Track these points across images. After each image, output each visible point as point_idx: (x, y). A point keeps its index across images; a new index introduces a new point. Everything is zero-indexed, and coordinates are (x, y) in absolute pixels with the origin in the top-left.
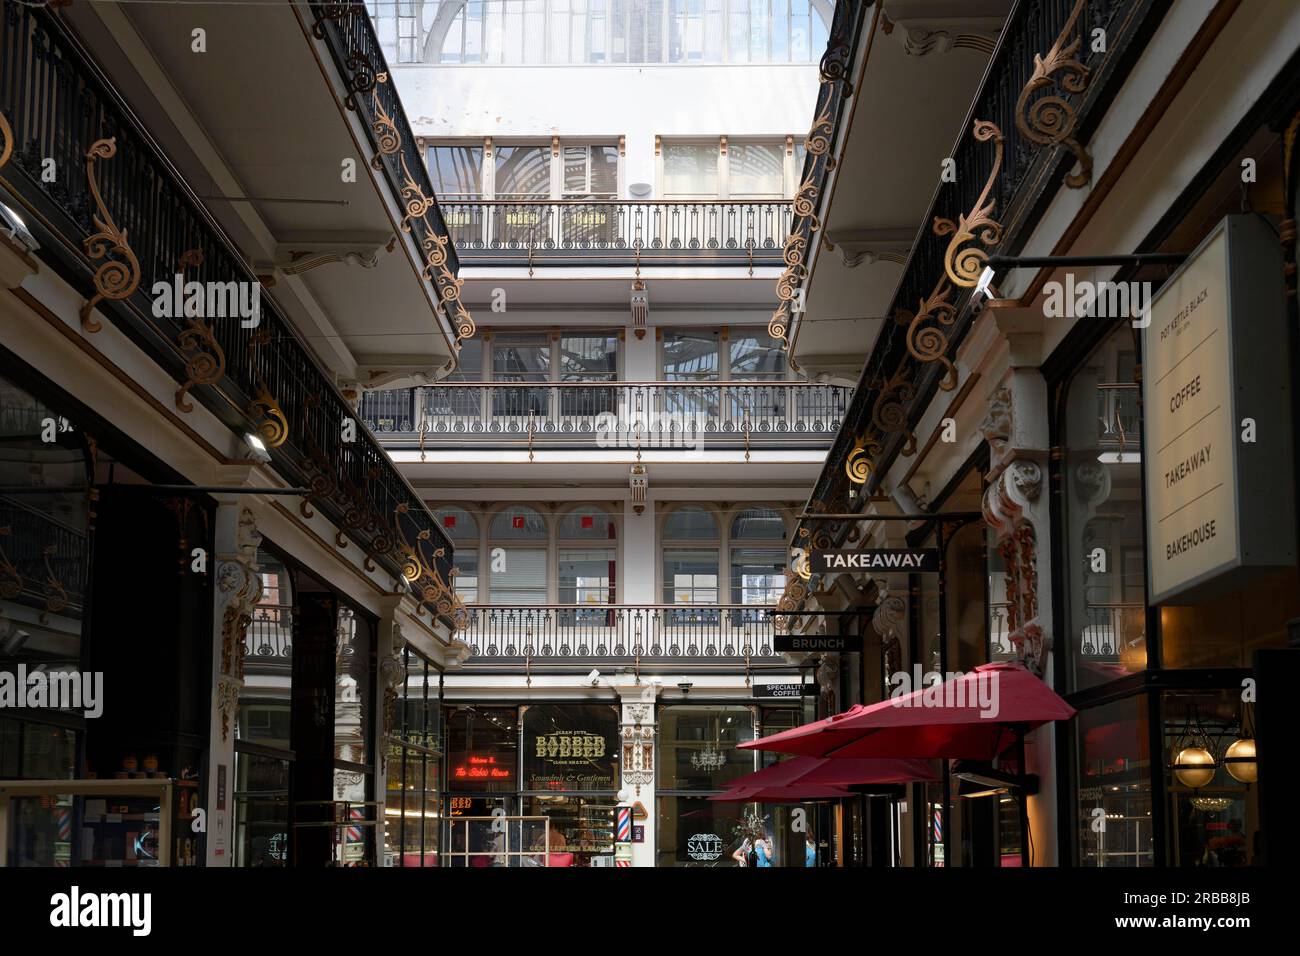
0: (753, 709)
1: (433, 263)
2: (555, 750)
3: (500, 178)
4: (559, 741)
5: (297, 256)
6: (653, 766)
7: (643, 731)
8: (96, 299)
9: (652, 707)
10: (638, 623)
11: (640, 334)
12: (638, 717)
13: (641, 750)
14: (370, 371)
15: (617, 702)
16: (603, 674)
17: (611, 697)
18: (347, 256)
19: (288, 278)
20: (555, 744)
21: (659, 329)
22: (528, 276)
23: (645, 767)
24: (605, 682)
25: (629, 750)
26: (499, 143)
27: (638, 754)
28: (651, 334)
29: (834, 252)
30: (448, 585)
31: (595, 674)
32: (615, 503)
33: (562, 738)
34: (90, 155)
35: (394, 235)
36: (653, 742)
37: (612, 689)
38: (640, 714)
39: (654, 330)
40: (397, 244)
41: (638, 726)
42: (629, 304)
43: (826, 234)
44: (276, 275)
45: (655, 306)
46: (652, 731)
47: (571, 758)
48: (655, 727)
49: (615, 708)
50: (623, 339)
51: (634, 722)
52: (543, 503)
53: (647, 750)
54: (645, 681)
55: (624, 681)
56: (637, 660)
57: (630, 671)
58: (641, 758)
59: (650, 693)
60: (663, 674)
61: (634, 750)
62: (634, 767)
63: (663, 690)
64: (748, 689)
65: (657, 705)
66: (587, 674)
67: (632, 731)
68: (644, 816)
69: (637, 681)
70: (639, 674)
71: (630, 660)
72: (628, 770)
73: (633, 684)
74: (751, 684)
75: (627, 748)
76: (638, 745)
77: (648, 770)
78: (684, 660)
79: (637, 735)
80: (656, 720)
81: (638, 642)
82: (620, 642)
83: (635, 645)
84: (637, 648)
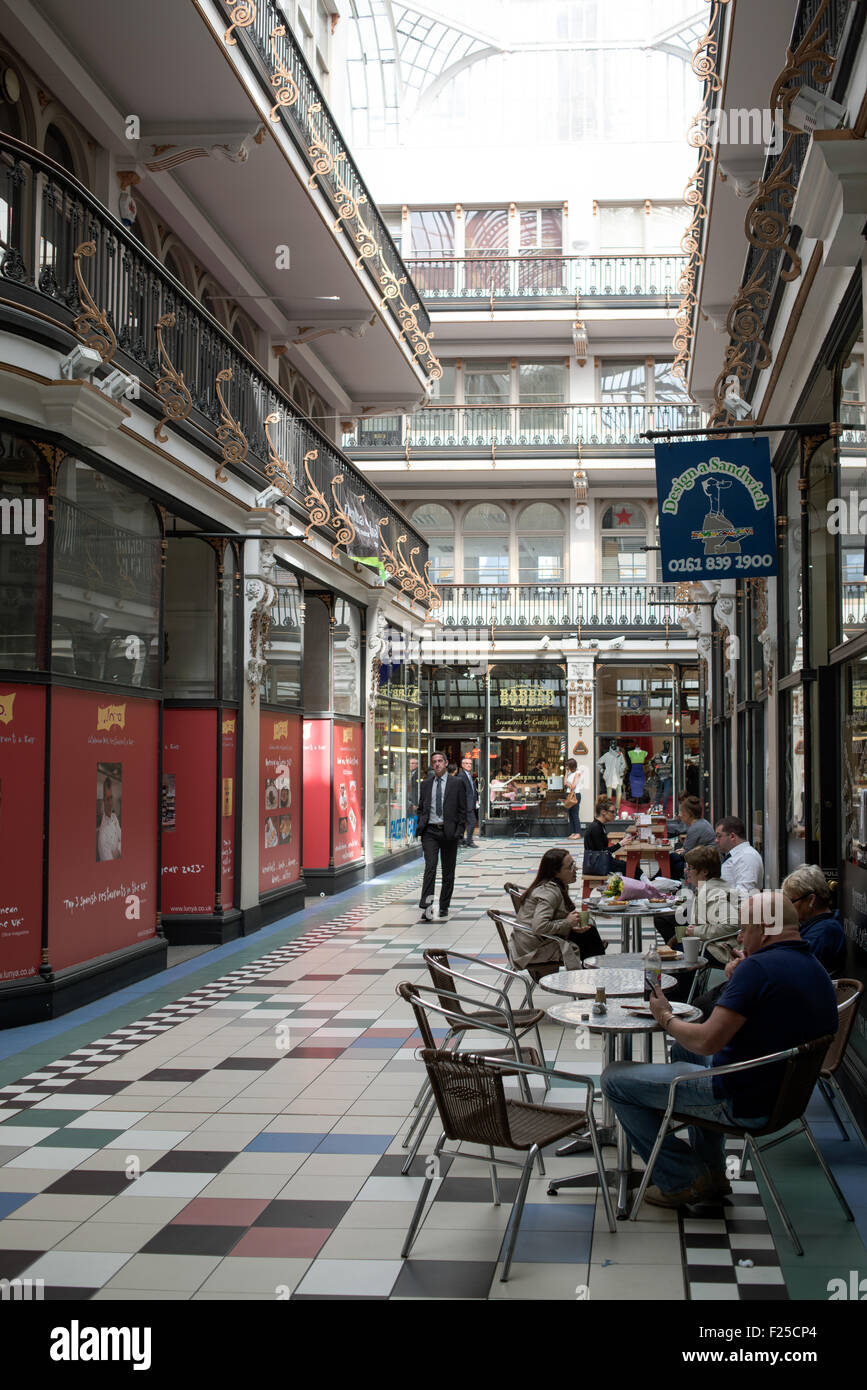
0: (672, 667)
1: (406, 328)
2: (516, 700)
3: (470, 232)
4: (518, 693)
5: (302, 331)
6: (592, 712)
7: (584, 685)
8: (165, 420)
9: (591, 666)
10: (580, 598)
11: (582, 363)
12: (581, 673)
13: (583, 700)
14: (363, 407)
15: (564, 661)
16: (552, 639)
17: (558, 657)
18: (340, 329)
19: (299, 347)
20: (516, 695)
21: (597, 358)
22: (490, 319)
23: (586, 714)
24: (555, 645)
25: (573, 699)
26: (467, 208)
27: (580, 703)
28: (591, 363)
29: (708, 321)
30: (423, 574)
31: (546, 639)
32: (563, 500)
33: (520, 691)
34: (158, 325)
35: (375, 313)
36: (592, 693)
37: (560, 651)
38: (581, 671)
39: (593, 360)
40: (377, 319)
41: (580, 681)
42: (572, 338)
43: (702, 309)
44: (288, 345)
45: (593, 340)
46: (591, 685)
47: (528, 707)
48: (594, 681)
49: (563, 667)
50: (568, 366)
51: (577, 678)
52: (506, 501)
53: (587, 699)
54: (586, 644)
55: (569, 644)
56: (580, 628)
57: (573, 637)
58: (583, 706)
59: (590, 654)
60: (600, 639)
61: (578, 700)
62: (577, 713)
63: (600, 652)
64: (667, 651)
65: (595, 664)
66: (540, 639)
67: (577, 685)
68: (585, 752)
69: (579, 644)
70: (581, 638)
71: (574, 628)
72: (573, 716)
73: (576, 647)
74: (670, 647)
75: (571, 698)
76: (580, 696)
77: (588, 716)
78: (617, 627)
79: (580, 688)
80: (595, 675)
81: (580, 614)
82: (566, 613)
83: (578, 616)
84: (579, 619)
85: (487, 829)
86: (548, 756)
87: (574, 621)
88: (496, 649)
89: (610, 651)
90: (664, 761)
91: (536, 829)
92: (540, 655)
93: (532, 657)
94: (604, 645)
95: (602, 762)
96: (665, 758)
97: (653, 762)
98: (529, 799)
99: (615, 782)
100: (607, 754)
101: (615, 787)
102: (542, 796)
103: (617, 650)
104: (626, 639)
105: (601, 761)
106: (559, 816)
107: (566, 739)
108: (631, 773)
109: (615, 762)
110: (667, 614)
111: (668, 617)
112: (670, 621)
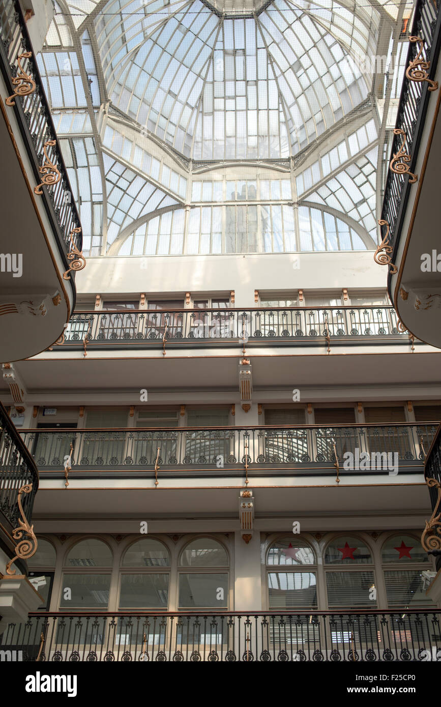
11: (247, 408)
21: (260, 405)
22: (162, 356)
28: (255, 409)
32: (228, 534)
39: (257, 407)
45: (257, 387)
50: (233, 413)
52: (168, 535)
81: (248, 649)
82: (231, 649)
83: (245, 651)
84: (247, 654)
87: (239, 657)
110: (353, 647)
111: (354, 652)
112: (357, 658)
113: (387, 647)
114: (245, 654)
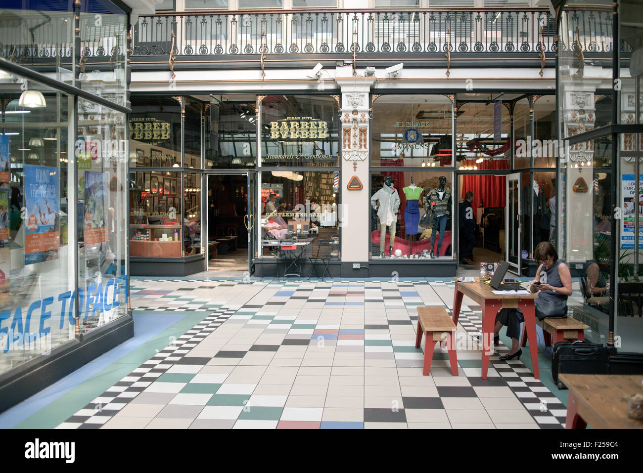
0: (451, 97)
6: (368, 146)
7: (359, 117)
9: (367, 95)
10: (355, 24)
12: (355, 104)
13: (358, 132)
15: (338, 92)
16: (325, 68)
17: (331, 87)
20: (286, 128)
23: (360, 147)
24: (328, 74)
25: (348, 131)
27: (355, 136)
31: (319, 66)
36: (368, 125)
37: (333, 81)
38: (357, 101)
41: (355, 112)
46: (367, 116)
47: (299, 141)
48: (370, 113)
49: (336, 97)
51: (352, 108)
53: (363, 131)
54: (361, 72)
55: (343, 72)
56: (355, 55)
57: (349, 64)
58: (358, 139)
59: (366, 82)
60: (377, 67)
61: (352, 132)
62: (351, 146)
63: (377, 81)
64: (448, 81)
65: (370, 94)
66: (312, 68)
67: (351, 116)
68: (360, 188)
69: (354, 73)
70: (356, 67)
71: (349, 55)
72: (347, 149)
73: (351, 75)
74: (451, 76)
75: (346, 131)
76: (355, 128)
77: (363, 149)
78: (394, 55)
79: (355, 120)
80: (370, 106)
81: (355, 41)
82: (340, 41)
83: (353, 43)
84: (355, 46)
85: (257, 268)
86: (321, 195)
87: (347, 48)
88: (266, 78)
89: (387, 80)
90: (441, 197)
91: (307, 269)
92: (311, 85)
93: (305, 87)
94: (381, 74)
95: (376, 199)
96: (441, 194)
97: (429, 198)
98: (300, 237)
99: (389, 218)
100: (382, 190)
101: (389, 224)
102: (315, 232)
103: (395, 79)
104: (404, 67)
105: (374, 197)
106: (332, 254)
107: (340, 175)
108: (406, 208)
109: (388, 198)
110: (448, 41)
111: (448, 44)
112: (451, 49)
113: (479, 40)
114: (353, 45)
